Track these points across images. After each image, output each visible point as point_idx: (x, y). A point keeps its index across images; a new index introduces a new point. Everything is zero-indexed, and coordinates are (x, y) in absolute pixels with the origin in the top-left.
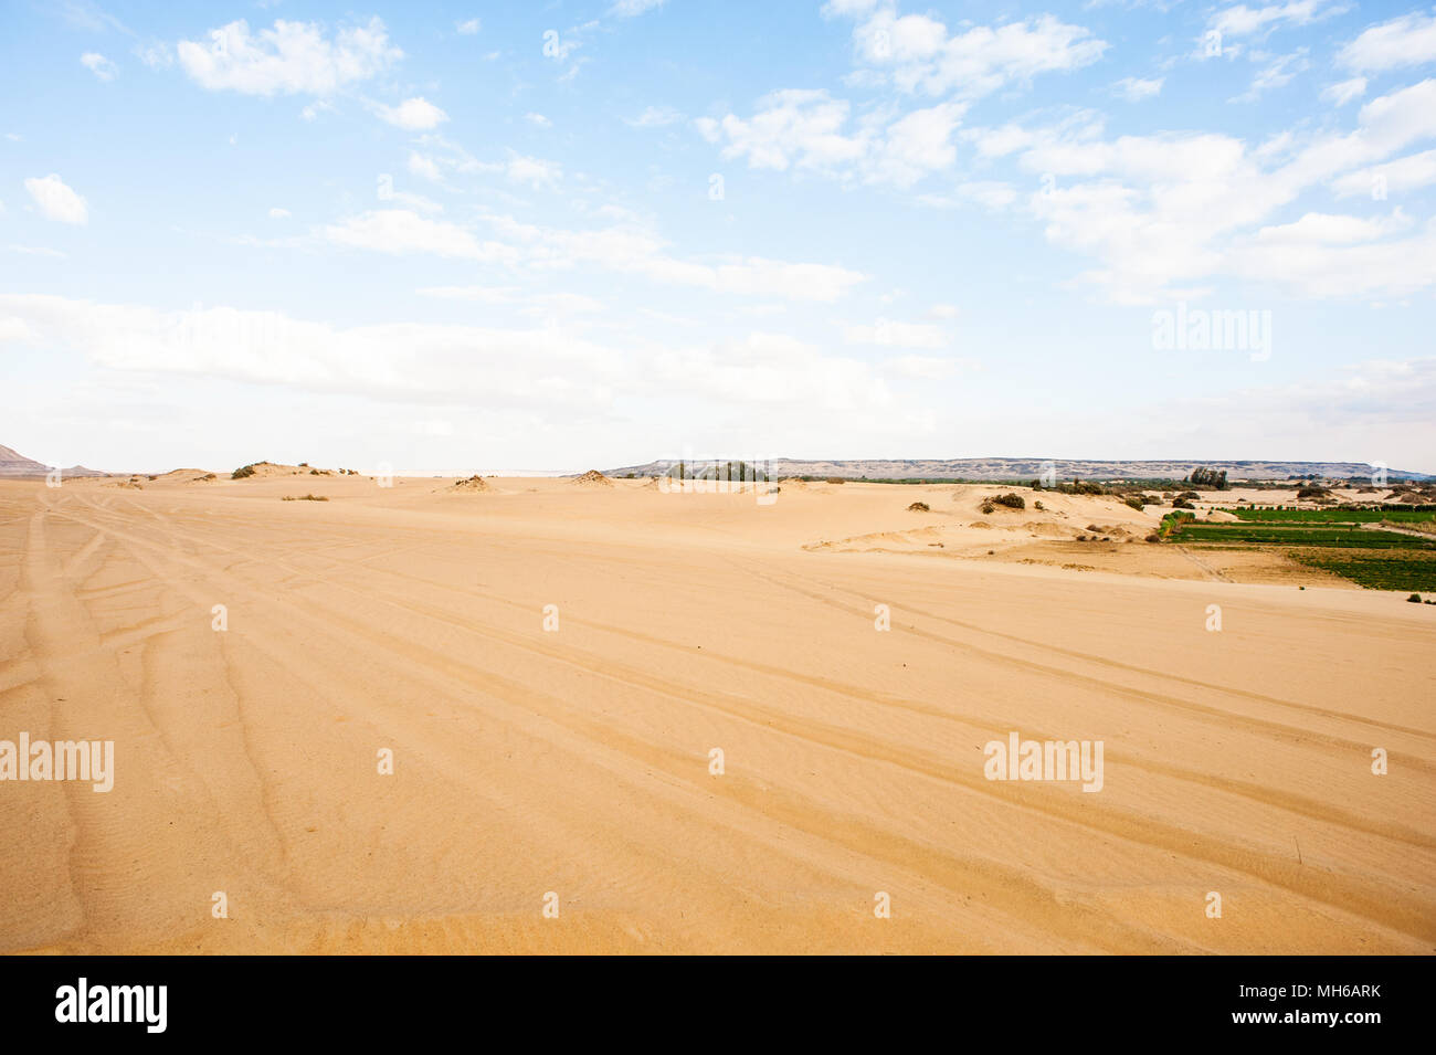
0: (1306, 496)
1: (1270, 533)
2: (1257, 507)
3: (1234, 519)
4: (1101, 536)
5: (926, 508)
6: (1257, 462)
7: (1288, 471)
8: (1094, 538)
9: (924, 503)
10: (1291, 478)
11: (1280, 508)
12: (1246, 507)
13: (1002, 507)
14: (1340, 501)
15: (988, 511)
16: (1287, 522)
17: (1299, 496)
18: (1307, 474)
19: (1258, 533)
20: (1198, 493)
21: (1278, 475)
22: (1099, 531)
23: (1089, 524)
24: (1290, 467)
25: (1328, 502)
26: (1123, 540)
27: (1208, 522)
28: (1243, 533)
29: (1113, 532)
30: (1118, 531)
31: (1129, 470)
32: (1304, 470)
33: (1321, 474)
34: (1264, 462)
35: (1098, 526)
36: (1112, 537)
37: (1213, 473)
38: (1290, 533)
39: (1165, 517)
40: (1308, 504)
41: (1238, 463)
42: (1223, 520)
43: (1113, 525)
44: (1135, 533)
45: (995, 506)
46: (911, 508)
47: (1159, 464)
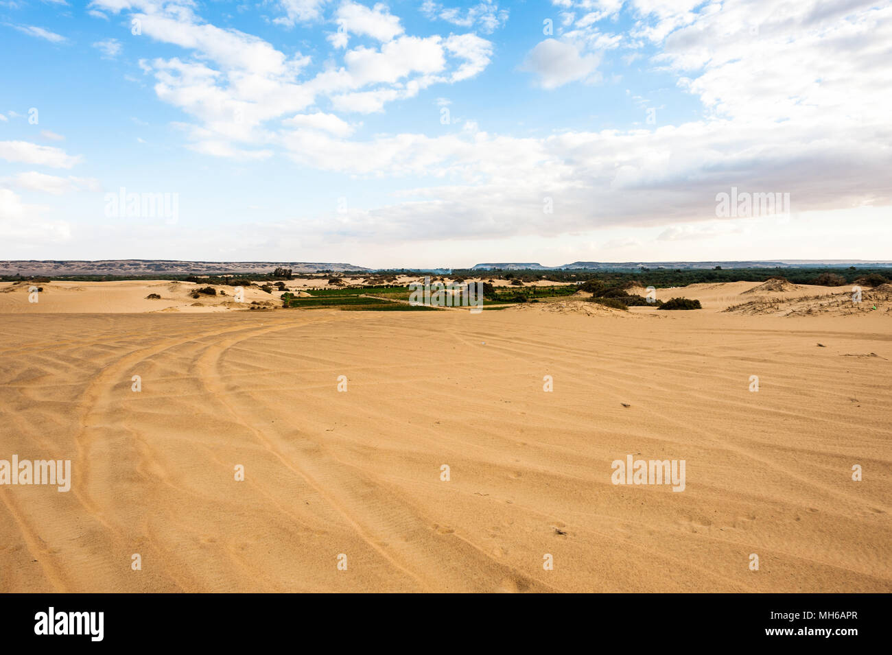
0: (333, 282)
1: (331, 301)
2: (315, 289)
3: (309, 295)
4: (262, 307)
5: (159, 297)
6: (301, 263)
7: (316, 268)
8: (259, 307)
9: (157, 294)
10: (318, 272)
11: (325, 289)
12: (311, 289)
13: (205, 295)
14: (347, 285)
15: (196, 297)
16: (333, 295)
17: (329, 282)
18: (325, 270)
19: (325, 301)
20: (284, 282)
21: (311, 270)
22: (258, 304)
23: (252, 301)
24: (317, 266)
25: (342, 285)
26: (272, 308)
27: (300, 297)
28: (319, 301)
29: (265, 304)
30: (267, 303)
31: (230, 267)
32: (323, 268)
33: (332, 270)
34: (305, 263)
35: (257, 302)
36: (267, 307)
37: (285, 270)
38: (337, 300)
39: (282, 296)
40: (334, 287)
41: (291, 263)
42: (305, 296)
43: (264, 301)
44: (276, 304)
45: (199, 294)
46: (149, 297)
47: (247, 264)
